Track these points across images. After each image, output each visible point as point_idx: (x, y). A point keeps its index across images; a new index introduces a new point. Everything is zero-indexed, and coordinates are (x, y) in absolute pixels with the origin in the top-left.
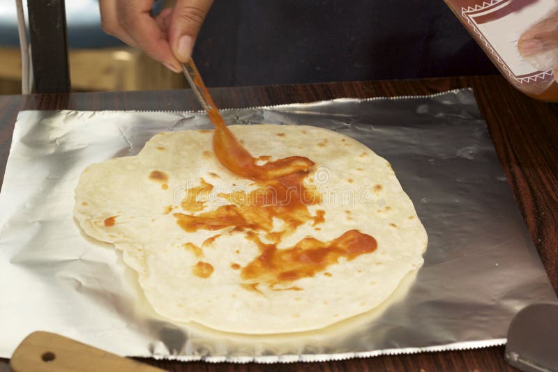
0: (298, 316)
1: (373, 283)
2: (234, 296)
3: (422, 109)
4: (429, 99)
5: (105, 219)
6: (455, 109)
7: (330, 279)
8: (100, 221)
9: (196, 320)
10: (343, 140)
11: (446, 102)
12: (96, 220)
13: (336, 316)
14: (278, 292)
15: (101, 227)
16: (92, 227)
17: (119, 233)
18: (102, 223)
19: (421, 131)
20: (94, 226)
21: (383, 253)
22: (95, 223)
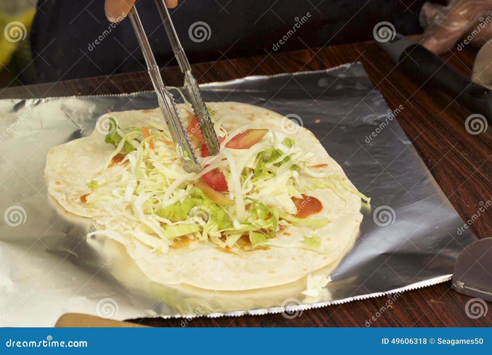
0: (273, 272)
1: (329, 239)
2: (215, 258)
3: (322, 83)
4: (325, 73)
5: (80, 196)
6: (349, 82)
7: (290, 238)
8: (76, 198)
9: (186, 282)
10: (268, 114)
11: (342, 76)
12: (73, 197)
13: (305, 270)
14: (250, 253)
15: (78, 203)
16: (70, 203)
17: (96, 209)
18: (79, 200)
19: (328, 103)
20: (72, 202)
21: (329, 212)
22: (72, 200)
